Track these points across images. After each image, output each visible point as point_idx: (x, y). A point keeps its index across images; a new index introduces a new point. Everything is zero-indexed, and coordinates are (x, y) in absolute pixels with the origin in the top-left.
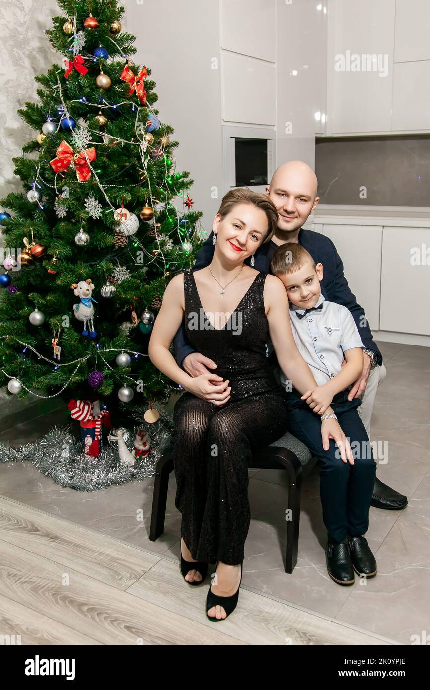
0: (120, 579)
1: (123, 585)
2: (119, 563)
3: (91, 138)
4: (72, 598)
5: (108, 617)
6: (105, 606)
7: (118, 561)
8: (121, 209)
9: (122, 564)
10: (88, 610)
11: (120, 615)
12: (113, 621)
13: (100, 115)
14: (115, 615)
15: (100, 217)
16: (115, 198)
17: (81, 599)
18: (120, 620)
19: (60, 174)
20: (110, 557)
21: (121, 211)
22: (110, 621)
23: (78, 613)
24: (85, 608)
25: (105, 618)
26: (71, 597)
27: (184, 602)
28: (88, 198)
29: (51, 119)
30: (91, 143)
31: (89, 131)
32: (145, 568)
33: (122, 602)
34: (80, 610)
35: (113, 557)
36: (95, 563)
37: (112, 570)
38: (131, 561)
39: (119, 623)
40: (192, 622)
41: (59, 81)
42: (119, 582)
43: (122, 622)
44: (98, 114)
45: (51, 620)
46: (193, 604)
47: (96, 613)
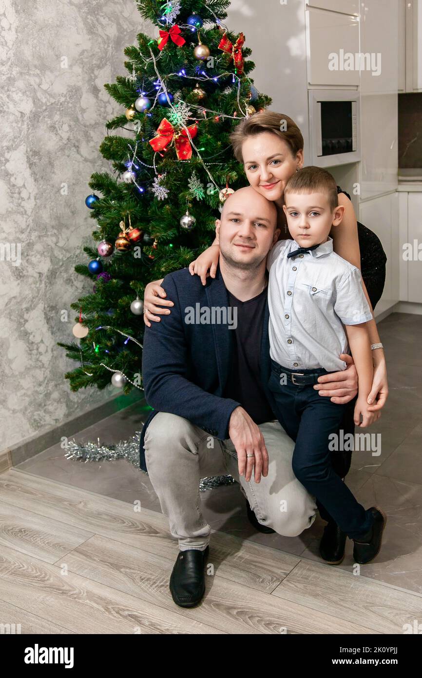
0: (262, 582)
1: (267, 588)
2: (255, 566)
3: (190, 114)
4: (217, 601)
5: (262, 620)
6: (254, 610)
7: (254, 563)
8: (226, 189)
9: (259, 567)
10: (237, 613)
11: (273, 619)
12: (268, 624)
13: (198, 88)
14: (268, 618)
15: (203, 197)
16: (219, 177)
17: (227, 602)
18: (274, 624)
19: (159, 153)
20: (244, 559)
21: (227, 191)
22: (264, 624)
23: (228, 617)
24: (235, 612)
25: (258, 621)
26: (215, 601)
27: (338, 604)
28: (190, 179)
29: (144, 93)
30: (191, 119)
31: (187, 106)
32: (285, 570)
33: (271, 605)
34: (229, 613)
35: (246, 559)
36: (230, 566)
37: (251, 573)
38: (269, 563)
39: (275, 627)
40: (353, 625)
41: (152, 53)
42: (262, 584)
43: (277, 625)
44: (195, 88)
45: (202, 624)
46: (348, 606)
47: (247, 617)
